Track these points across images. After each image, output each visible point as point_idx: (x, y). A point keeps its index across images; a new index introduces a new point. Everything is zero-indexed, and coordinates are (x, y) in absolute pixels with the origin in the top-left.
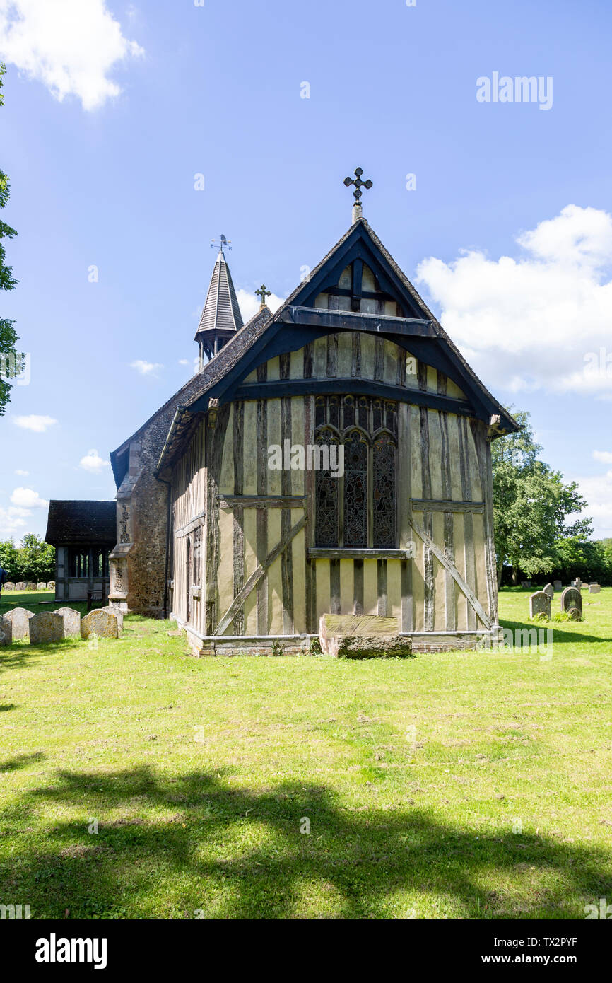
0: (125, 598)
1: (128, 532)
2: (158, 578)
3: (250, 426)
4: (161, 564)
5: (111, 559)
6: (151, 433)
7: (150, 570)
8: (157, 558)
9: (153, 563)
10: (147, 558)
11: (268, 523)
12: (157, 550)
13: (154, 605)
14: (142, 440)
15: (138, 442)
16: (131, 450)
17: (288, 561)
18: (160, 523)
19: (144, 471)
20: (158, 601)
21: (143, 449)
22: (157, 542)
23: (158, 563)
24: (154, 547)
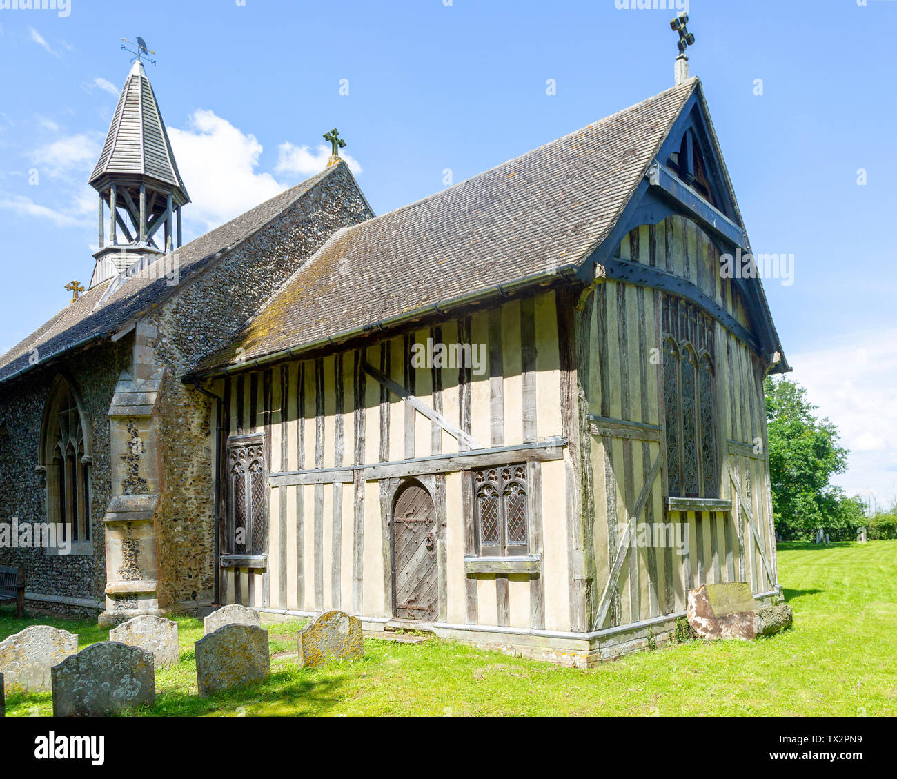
0: (154, 590)
1: (142, 475)
2: (193, 554)
3: (611, 317)
4: (198, 529)
5: (108, 524)
6: (175, 312)
7: (180, 539)
8: (192, 520)
9: (185, 528)
10: (175, 520)
11: (633, 459)
12: (191, 506)
13: (188, 599)
14: (159, 322)
15: (151, 322)
16: (138, 333)
17: (651, 514)
18: (194, 461)
19: (165, 372)
20: (194, 592)
21: (162, 336)
22: (191, 494)
23: (194, 528)
24: (185, 502)
